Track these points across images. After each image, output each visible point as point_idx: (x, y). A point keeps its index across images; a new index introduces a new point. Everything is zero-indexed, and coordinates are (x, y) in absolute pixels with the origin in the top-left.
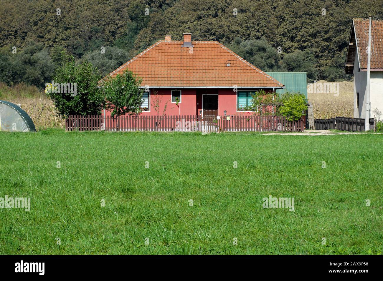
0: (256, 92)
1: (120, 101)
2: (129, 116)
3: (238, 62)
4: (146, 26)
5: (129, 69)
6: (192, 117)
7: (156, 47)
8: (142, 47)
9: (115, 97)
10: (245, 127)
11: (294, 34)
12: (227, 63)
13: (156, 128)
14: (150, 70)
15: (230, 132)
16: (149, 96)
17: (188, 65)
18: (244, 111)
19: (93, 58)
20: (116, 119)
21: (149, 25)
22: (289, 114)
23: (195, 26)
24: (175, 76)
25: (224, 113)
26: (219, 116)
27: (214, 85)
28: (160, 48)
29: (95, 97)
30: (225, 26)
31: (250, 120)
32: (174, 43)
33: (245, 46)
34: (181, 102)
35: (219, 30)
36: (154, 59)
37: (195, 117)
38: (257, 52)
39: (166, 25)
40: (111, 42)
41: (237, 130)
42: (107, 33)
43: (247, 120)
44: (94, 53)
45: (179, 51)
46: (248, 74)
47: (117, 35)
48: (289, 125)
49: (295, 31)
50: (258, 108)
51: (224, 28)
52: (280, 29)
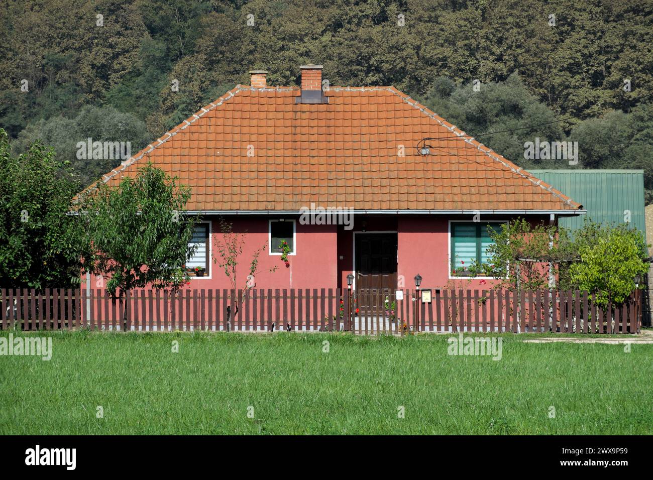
0: (503, 225)
1: (130, 251)
2: (154, 290)
3: (452, 144)
4: (191, 49)
5: (153, 165)
6: (327, 294)
7: (226, 103)
8: (180, 107)
9: (119, 238)
10: (473, 320)
11: (603, 66)
12: (422, 145)
13: (229, 322)
14: (211, 167)
15: (433, 334)
16: (207, 237)
17: (314, 153)
18: (469, 278)
19: (49, 139)
20: (120, 298)
21: (200, 47)
22: (598, 285)
23: (324, 47)
24: (280, 183)
25: (414, 282)
26: (402, 290)
27: (384, 205)
28: (238, 107)
29: (63, 240)
30: (408, 47)
31: (488, 303)
32: (276, 92)
33: (462, 101)
34: (294, 253)
35: (391, 57)
36: (220, 137)
37: (334, 294)
38: (497, 116)
39: (246, 47)
40: (98, 94)
41: (450, 328)
42: (86, 69)
43: (480, 300)
44: (52, 124)
45: (289, 115)
46: (481, 175)
47: (112, 76)
48: (598, 315)
49: (603, 58)
50: (510, 269)
51: (405, 53)
52: (560, 53)
